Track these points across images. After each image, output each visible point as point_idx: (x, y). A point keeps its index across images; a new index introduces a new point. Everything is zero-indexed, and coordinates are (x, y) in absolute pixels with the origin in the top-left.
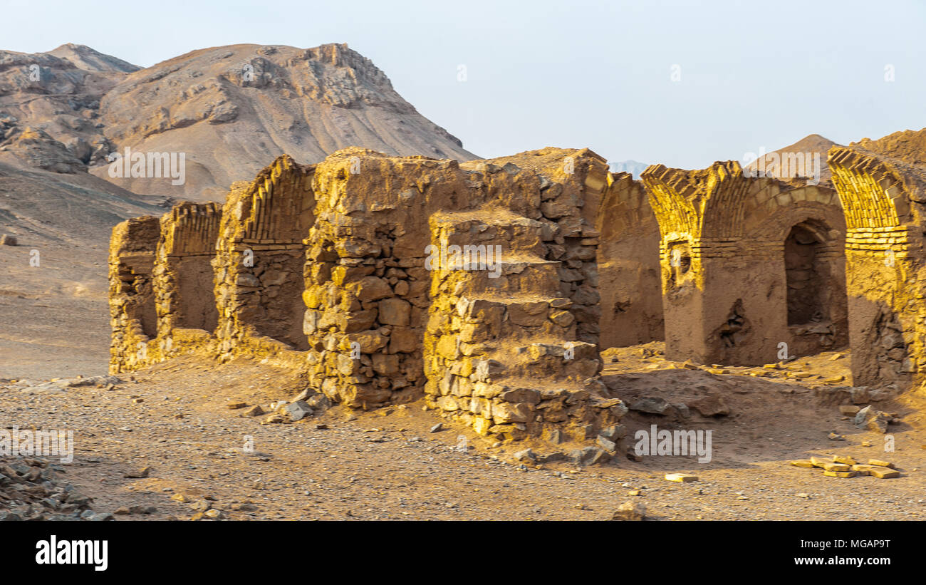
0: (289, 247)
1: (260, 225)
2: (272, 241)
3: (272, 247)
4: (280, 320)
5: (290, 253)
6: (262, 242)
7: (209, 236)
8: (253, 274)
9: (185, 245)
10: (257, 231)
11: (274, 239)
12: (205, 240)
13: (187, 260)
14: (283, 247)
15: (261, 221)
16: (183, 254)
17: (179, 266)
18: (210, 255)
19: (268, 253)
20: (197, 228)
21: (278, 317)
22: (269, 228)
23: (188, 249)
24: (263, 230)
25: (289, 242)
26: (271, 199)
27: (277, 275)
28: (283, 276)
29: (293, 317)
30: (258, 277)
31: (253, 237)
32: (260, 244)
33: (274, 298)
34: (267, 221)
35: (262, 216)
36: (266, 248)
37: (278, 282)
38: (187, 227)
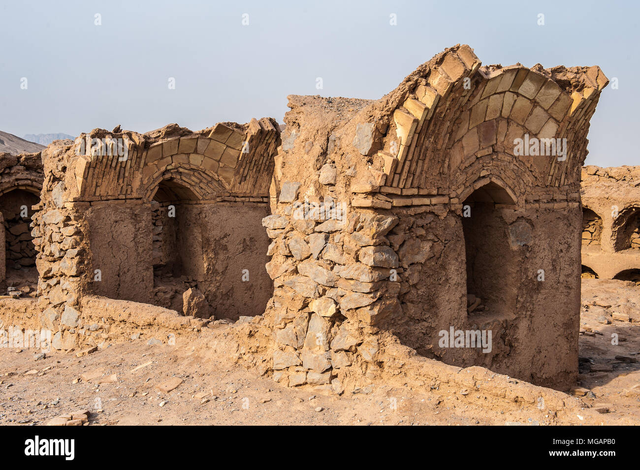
0: (434, 201)
1: (408, 163)
2: (415, 191)
3: (416, 201)
4: (419, 321)
5: (436, 209)
6: (405, 193)
7: (127, 174)
8: (391, 246)
9: (97, 186)
10: (400, 174)
11: (419, 188)
12: (121, 181)
13: (99, 206)
14: (426, 201)
15: (410, 157)
16: (94, 198)
17: (88, 213)
18: (126, 199)
19: (412, 211)
20: (114, 164)
21: (417, 316)
22: (416, 170)
23: (101, 191)
24: (409, 172)
25: (435, 192)
26: (430, 121)
27: (419, 247)
28: (427, 246)
29: (436, 314)
30: (397, 252)
31: (395, 184)
32: (401, 196)
33: (415, 286)
34: (416, 158)
35: (412, 149)
36: (408, 202)
37: (420, 258)
38: (101, 162)
